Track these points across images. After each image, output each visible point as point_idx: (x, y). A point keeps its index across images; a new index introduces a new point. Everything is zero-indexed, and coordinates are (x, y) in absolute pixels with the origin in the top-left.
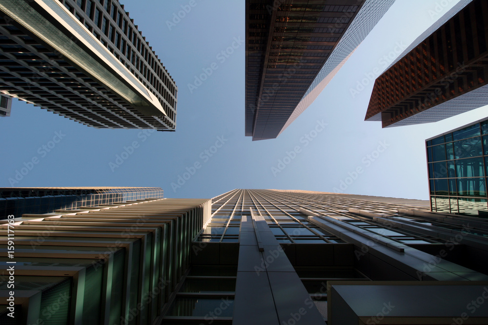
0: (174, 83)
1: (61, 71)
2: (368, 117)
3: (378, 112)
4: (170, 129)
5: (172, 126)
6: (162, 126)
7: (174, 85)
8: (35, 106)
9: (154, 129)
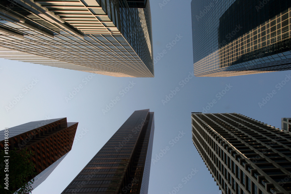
0: (194, 143)
1: (258, 150)
2: (75, 125)
3: (70, 127)
4: (194, 114)
5: (193, 115)
6: (198, 115)
7: (194, 141)
8: (267, 124)
9: (203, 113)
